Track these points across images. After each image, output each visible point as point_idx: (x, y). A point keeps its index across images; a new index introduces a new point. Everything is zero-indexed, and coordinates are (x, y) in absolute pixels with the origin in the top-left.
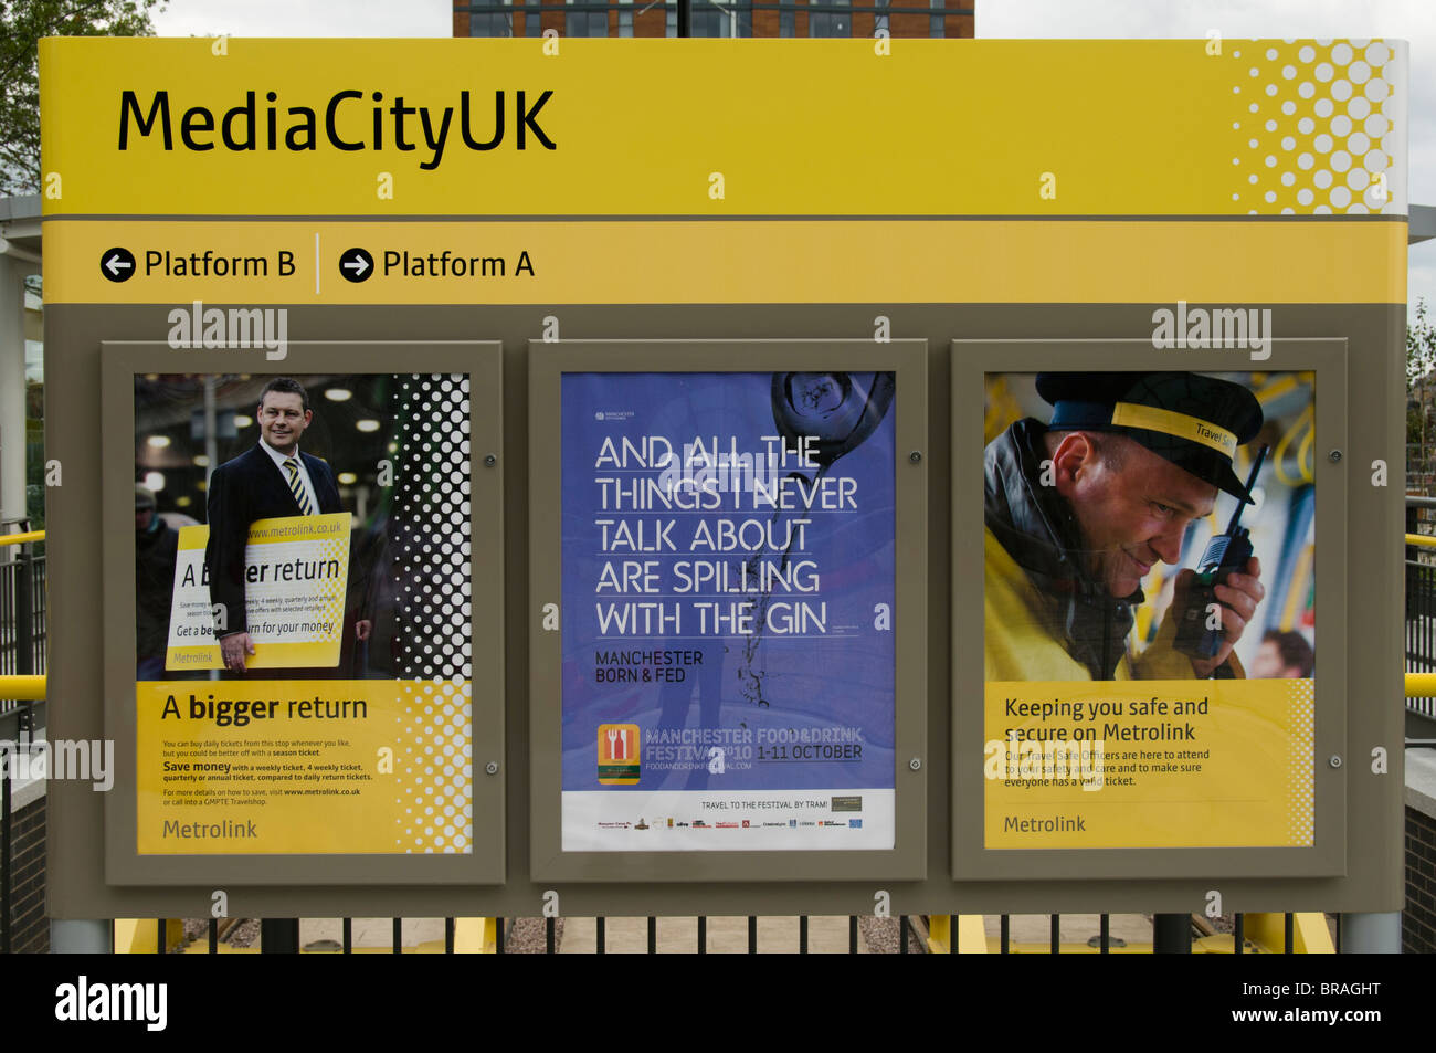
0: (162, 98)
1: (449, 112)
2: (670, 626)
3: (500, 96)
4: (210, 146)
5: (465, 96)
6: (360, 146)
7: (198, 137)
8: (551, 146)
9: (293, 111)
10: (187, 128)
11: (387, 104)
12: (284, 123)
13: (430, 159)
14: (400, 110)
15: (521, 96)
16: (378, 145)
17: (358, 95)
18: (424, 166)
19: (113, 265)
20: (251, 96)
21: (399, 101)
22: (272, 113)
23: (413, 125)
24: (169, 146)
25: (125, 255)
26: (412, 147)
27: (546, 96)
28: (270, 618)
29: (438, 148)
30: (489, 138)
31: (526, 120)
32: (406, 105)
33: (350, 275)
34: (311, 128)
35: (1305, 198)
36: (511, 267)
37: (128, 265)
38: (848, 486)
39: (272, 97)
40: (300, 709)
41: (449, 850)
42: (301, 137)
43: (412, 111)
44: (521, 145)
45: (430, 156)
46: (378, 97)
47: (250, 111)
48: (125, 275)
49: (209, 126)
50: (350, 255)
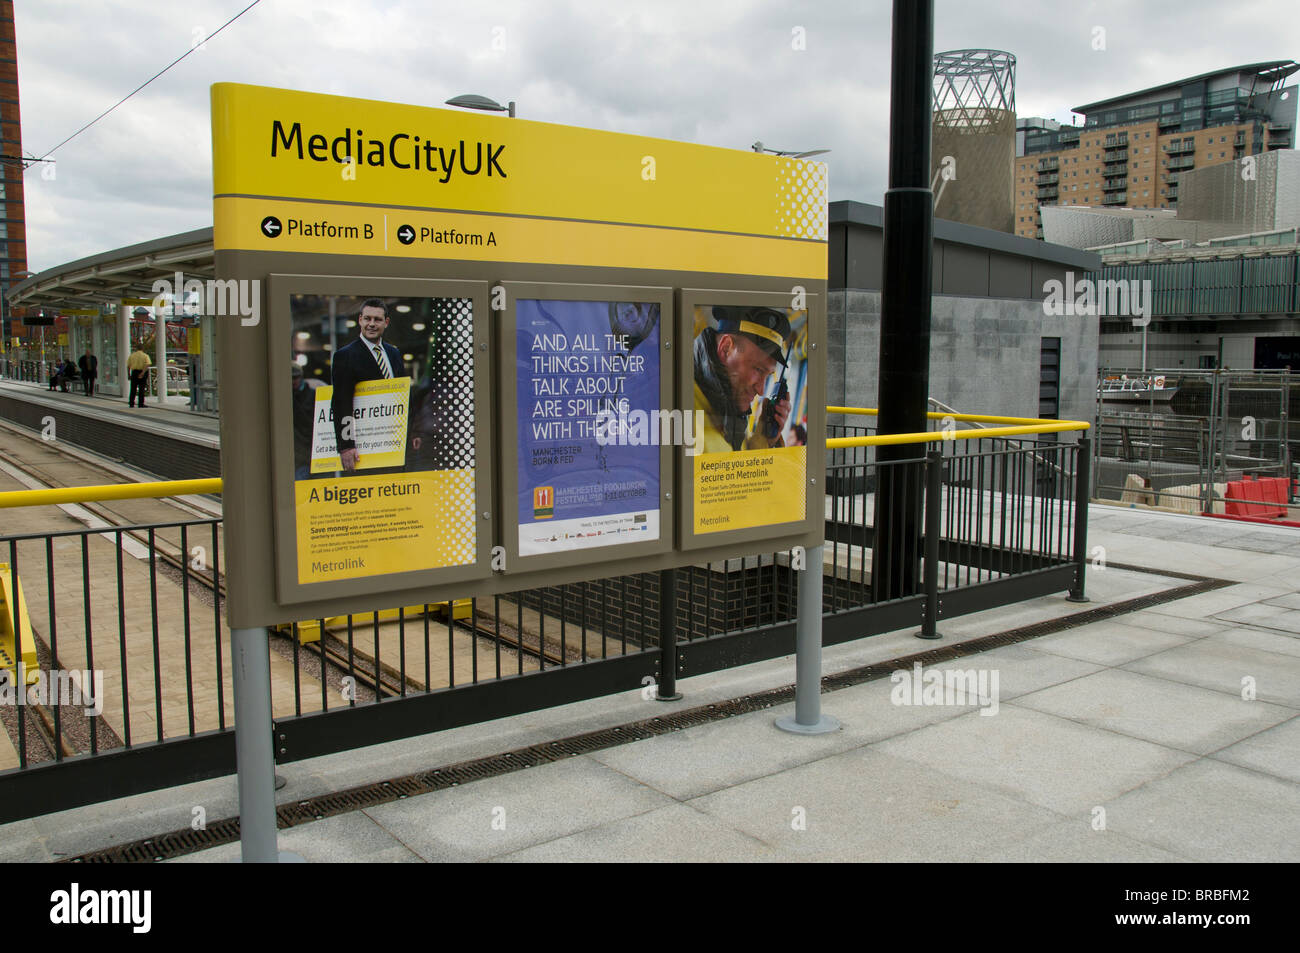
0: (297, 127)
1: (454, 152)
2: (566, 433)
3: (479, 145)
4: (325, 159)
5: (462, 143)
6: (408, 166)
7: (318, 153)
8: (504, 176)
9: (372, 143)
10: (312, 147)
11: (422, 144)
12: (367, 149)
13: (444, 178)
14: (429, 148)
15: (489, 146)
16: (417, 167)
17: (407, 137)
18: (441, 181)
19: (269, 227)
20: (348, 131)
21: (428, 143)
22: (360, 142)
23: (435, 156)
24: (301, 157)
25: (276, 222)
26: (435, 170)
27: (502, 148)
28: (366, 439)
29: (449, 171)
30: (474, 169)
31: (492, 160)
32: (432, 146)
33: (403, 240)
34: (381, 153)
35: (799, 230)
36: (485, 241)
37: (277, 228)
38: (640, 360)
39: (360, 133)
40: (385, 491)
41: (465, 562)
42: (376, 158)
43: (435, 149)
44: (490, 174)
45: (444, 175)
46: (417, 139)
47: (347, 140)
48: (276, 233)
49: (325, 147)
50: (403, 229)
